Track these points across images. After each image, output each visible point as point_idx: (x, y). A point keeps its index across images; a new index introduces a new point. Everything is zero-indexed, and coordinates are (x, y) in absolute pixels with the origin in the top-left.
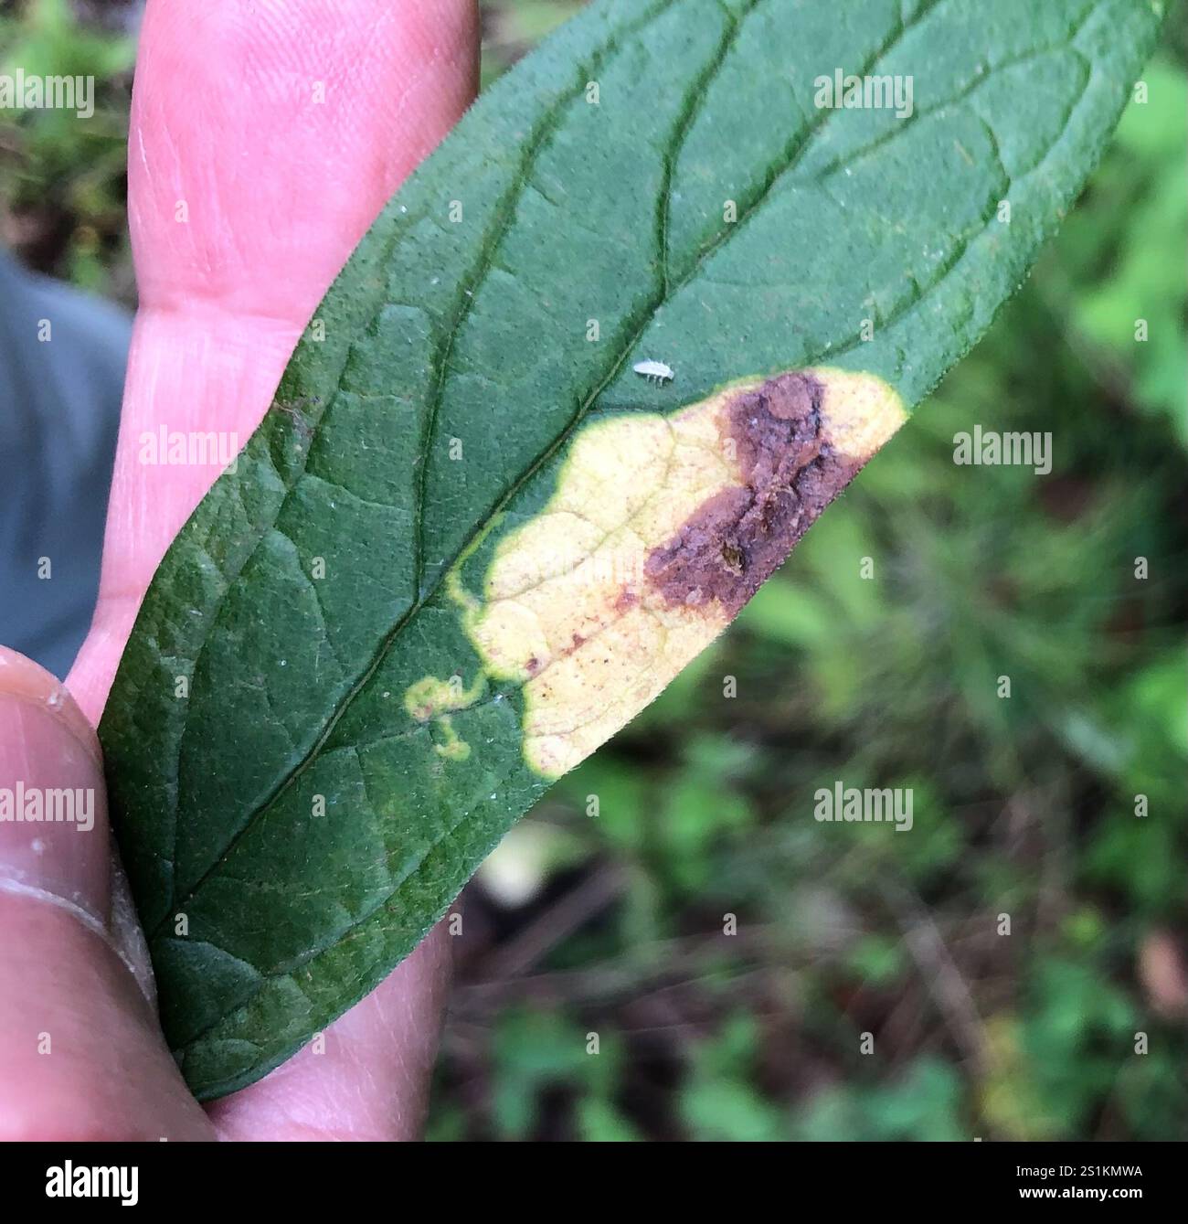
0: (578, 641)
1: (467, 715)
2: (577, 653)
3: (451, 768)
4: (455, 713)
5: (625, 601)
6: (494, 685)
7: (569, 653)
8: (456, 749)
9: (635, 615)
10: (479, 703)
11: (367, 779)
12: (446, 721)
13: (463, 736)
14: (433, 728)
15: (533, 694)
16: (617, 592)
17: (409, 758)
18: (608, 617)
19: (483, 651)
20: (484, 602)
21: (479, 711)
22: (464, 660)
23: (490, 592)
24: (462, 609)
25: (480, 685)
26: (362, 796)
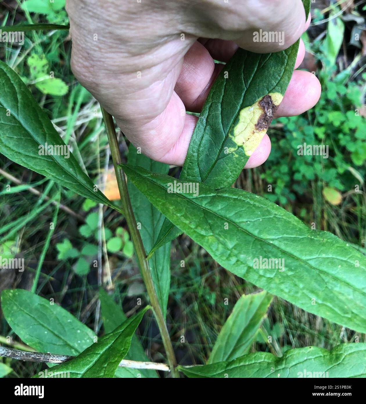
0: (249, 139)
1: (237, 151)
2: (249, 140)
3: (236, 158)
4: (235, 151)
5: (254, 133)
6: (239, 147)
7: (248, 140)
8: (237, 156)
9: (256, 134)
10: (238, 149)
11: (225, 162)
12: (234, 152)
13: (237, 154)
14: (232, 153)
15: (244, 146)
16: (253, 132)
17: (230, 159)
18: (252, 135)
19: (236, 143)
20: (235, 137)
21: (238, 150)
22: (234, 145)
23: (235, 135)
24: (232, 138)
25: (237, 147)
26: (225, 164)
